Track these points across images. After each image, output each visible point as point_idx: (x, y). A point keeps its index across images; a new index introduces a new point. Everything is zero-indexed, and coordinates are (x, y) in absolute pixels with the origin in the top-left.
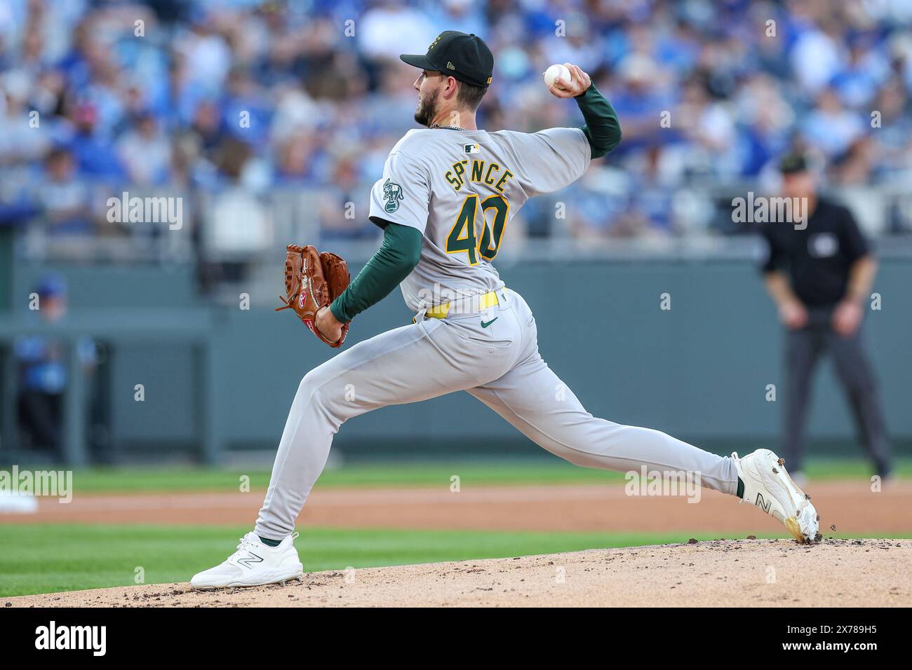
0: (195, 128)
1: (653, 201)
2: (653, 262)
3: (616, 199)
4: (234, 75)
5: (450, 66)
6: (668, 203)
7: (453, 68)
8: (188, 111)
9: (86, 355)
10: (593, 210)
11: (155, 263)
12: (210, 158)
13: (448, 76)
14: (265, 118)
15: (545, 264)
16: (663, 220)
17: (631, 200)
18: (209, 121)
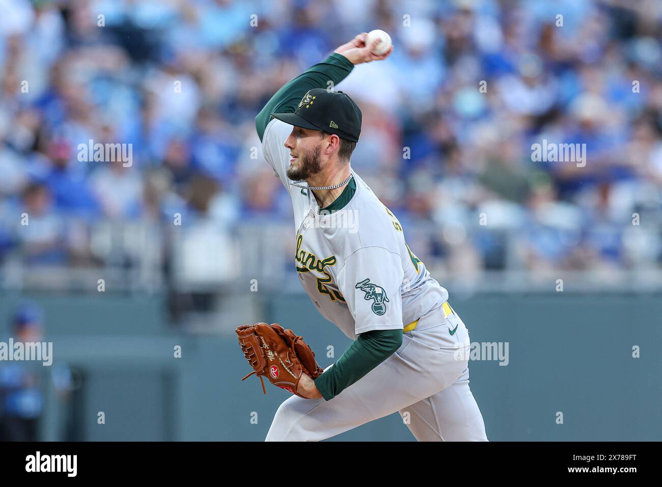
0: (166, 164)
1: (604, 234)
2: (604, 295)
3: (569, 234)
4: (203, 113)
5: (333, 125)
6: (619, 237)
7: (336, 126)
8: (159, 147)
9: (61, 382)
10: (546, 244)
11: (127, 294)
12: (180, 193)
13: (331, 134)
14: (233, 154)
15: (501, 295)
16: (614, 253)
17: (584, 234)
18: (178, 157)
